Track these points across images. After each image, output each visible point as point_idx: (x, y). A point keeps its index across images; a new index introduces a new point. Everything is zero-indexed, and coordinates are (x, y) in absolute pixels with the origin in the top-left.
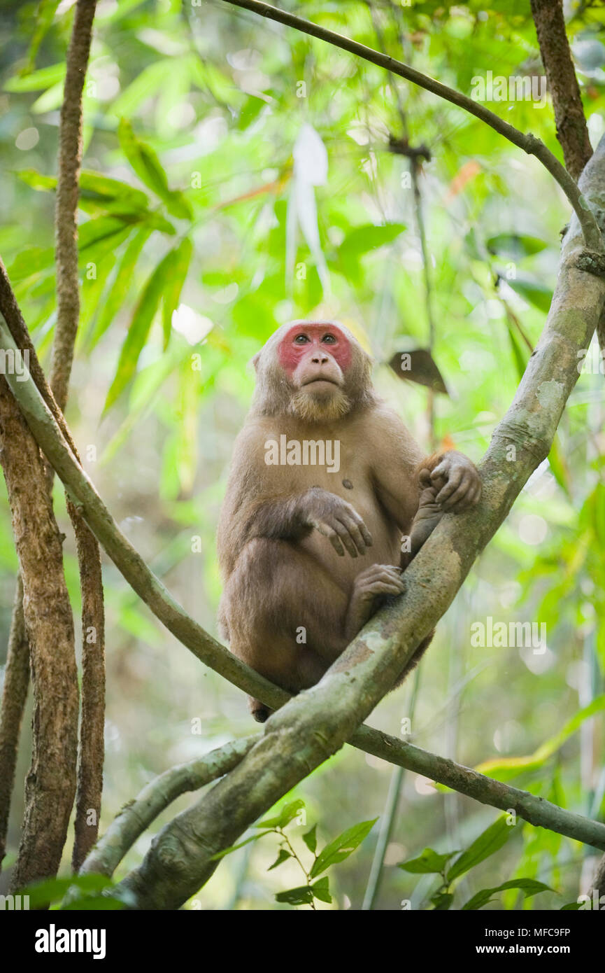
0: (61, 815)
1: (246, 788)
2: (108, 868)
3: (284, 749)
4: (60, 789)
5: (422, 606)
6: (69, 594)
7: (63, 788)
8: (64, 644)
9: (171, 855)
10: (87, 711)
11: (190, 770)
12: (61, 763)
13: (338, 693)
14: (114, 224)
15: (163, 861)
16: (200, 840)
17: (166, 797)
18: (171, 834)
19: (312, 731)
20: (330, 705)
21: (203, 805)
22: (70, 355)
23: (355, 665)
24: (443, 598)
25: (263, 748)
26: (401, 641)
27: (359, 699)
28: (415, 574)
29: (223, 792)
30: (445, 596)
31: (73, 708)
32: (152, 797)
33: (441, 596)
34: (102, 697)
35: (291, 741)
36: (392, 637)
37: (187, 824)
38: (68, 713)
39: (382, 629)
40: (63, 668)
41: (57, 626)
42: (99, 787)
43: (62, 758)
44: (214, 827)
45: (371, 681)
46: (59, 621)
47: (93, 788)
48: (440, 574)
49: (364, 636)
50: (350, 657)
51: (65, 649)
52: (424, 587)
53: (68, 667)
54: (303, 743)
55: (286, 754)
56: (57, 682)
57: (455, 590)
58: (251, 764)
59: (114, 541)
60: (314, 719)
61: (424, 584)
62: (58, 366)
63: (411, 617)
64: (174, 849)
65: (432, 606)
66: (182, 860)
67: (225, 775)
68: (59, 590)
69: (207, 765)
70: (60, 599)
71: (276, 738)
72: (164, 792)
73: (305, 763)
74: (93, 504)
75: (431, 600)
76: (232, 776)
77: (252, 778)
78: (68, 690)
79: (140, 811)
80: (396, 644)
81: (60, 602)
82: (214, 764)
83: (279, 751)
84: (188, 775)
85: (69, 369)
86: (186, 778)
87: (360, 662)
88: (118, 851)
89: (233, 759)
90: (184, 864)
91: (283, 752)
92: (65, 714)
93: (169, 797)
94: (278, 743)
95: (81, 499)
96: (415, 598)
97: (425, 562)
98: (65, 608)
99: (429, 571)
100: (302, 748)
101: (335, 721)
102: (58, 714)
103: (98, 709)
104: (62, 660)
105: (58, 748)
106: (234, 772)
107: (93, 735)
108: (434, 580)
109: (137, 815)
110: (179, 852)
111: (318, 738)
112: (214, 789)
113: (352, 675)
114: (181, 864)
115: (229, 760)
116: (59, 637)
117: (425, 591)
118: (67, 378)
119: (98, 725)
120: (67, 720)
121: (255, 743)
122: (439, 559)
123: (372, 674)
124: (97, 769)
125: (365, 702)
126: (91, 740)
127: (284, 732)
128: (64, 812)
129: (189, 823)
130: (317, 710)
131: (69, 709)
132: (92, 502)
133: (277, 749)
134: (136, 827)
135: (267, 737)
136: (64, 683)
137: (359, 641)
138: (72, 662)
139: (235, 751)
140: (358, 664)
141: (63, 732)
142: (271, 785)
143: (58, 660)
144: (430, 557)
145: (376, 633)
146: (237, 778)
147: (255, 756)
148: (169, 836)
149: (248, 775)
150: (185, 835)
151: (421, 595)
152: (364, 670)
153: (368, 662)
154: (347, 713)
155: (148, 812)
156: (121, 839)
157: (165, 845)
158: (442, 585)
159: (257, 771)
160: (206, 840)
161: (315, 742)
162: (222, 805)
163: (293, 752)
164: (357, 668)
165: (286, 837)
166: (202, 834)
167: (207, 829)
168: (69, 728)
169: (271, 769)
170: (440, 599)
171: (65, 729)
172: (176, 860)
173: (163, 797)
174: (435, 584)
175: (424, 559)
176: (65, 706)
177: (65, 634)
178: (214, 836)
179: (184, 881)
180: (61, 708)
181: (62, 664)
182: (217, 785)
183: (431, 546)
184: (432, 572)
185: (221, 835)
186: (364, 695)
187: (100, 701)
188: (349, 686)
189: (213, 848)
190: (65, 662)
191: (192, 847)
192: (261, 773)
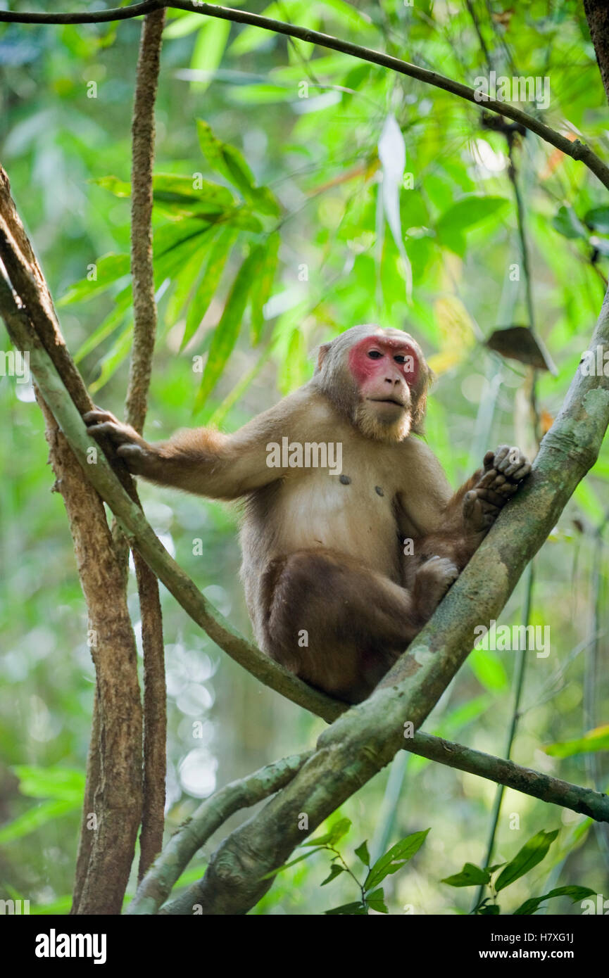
0: (128, 832)
1: (298, 803)
2: (165, 886)
3: (335, 765)
4: (126, 806)
5: (470, 618)
6: (131, 617)
7: (129, 806)
8: (126, 666)
9: (228, 869)
10: (149, 728)
11: (245, 787)
12: (126, 783)
13: (386, 708)
14: (200, 224)
15: (220, 876)
16: (255, 855)
17: (222, 815)
18: (228, 850)
19: (361, 747)
20: (378, 720)
21: (258, 821)
22: (148, 369)
23: (403, 680)
24: (490, 609)
25: (315, 764)
26: (449, 653)
27: (408, 713)
28: (463, 587)
29: (276, 808)
30: (492, 608)
31: (136, 728)
32: (207, 815)
33: (489, 607)
34: (162, 713)
35: (341, 756)
36: (439, 650)
37: (244, 840)
38: (132, 733)
39: (431, 642)
40: (126, 689)
41: (119, 649)
42: (161, 801)
43: (127, 776)
44: (269, 842)
45: (420, 695)
46: (121, 645)
47: (156, 802)
48: (487, 586)
49: (413, 650)
50: (399, 672)
51: (127, 671)
52: (472, 599)
53: (131, 689)
54: (352, 758)
55: (336, 770)
56: (121, 703)
57: (503, 600)
58: (304, 779)
59: (166, 569)
60: (363, 734)
61: (472, 597)
62: (137, 379)
63: (459, 629)
64: (231, 864)
65: (480, 618)
66: (239, 874)
67: (280, 790)
68: (120, 615)
69: (261, 781)
70: (121, 623)
71: (326, 754)
72: (219, 810)
73: (355, 776)
74: (144, 535)
75: (479, 612)
76: (286, 792)
77: (304, 793)
78: (132, 711)
79: (196, 830)
80: (444, 657)
81: (121, 626)
82: (268, 780)
83: (330, 767)
84: (242, 792)
85: (147, 382)
86: (241, 795)
87: (408, 676)
88: (174, 869)
89: (287, 775)
90: (240, 878)
91: (333, 768)
92: (129, 734)
93: (224, 813)
94: (329, 759)
95: (132, 530)
96: (463, 611)
97: (473, 574)
98: (127, 632)
99: (477, 582)
100: (351, 763)
101: (383, 736)
102: (123, 734)
103: (159, 725)
104: (125, 682)
105: (123, 768)
106: (287, 788)
107: (155, 750)
108: (482, 592)
109: (193, 833)
110: (236, 867)
111: (367, 753)
112: (269, 804)
113: (401, 689)
114: (238, 879)
115: (283, 775)
116: (122, 660)
117: (473, 603)
118: (146, 391)
119: (159, 741)
120: (131, 740)
121: (308, 758)
122: (486, 571)
123: (420, 688)
124: (160, 784)
125: (414, 715)
126: (152, 757)
127: (335, 748)
128: (130, 829)
129: (244, 839)
130: (365, 726)
131: (133, 730)
132: (143, 533)
133: (328, 764)
134: (192, 845)
135: (318, 753)
136: (127, 705)
137: (408, 655)
138: (135, 684)
139: (288, 767)
140: (406, 679)
141: (128, 751)
142: (322, 799)
143: (121, 682)
144: (478, 569)
145: (425, 646)
146: (289, 794)
147: (307, 772)
148: (226, 851)
149: (301, 791)
150: (242, 850)
151: (469, 608)
152: (411, 684)
153: (416, 676)
154: (394, 728)
155: (203, 830)
156: (177, 858)
157: (222, 860)
158: (490, 596)
159: (308, 787)
160: (262, 855)
161: (363, 757)
162: (276, 821)
163: (344, 767)
164: (405, 682)
165: (338, 853)
166: (257, 849)
167: (261, 844)
168: (133, 748)
169: (322, 785)
170: (488, 610)
171: (130, 748)
172: (233, 875)
173: (218, 814)
174: (482, 596)
175: (473, 571)
176: (129, 727)
177: (127, 657)
178: (269, 851)
179: (242, 895)
180: (125, 728)
181: (125, 686)
182: (272, 800)
183: (480, 557)
184: (479, 585)
185: (276, 850)
186: (412, 709)
187: (161, 717)
188: (397, 700)
189: (269, 862)
190: (128, 684)
191: (248, 862)
192: (312, 789)
